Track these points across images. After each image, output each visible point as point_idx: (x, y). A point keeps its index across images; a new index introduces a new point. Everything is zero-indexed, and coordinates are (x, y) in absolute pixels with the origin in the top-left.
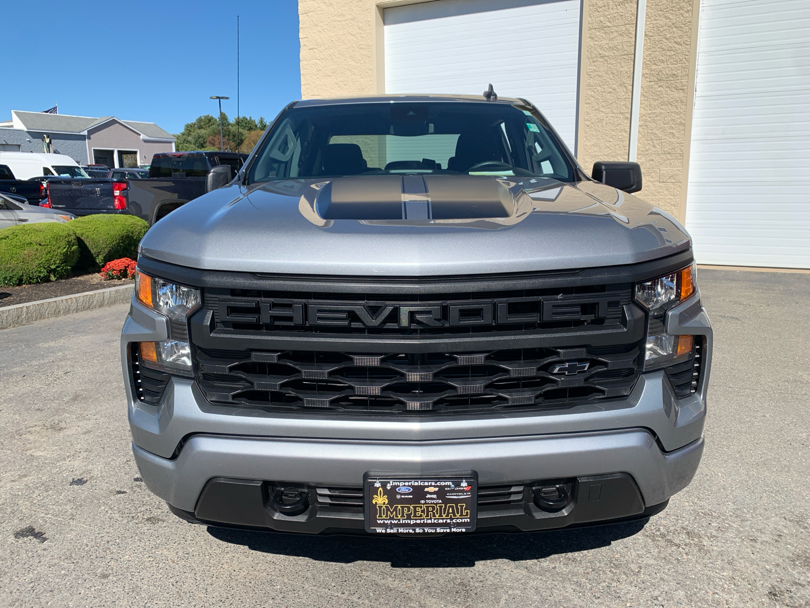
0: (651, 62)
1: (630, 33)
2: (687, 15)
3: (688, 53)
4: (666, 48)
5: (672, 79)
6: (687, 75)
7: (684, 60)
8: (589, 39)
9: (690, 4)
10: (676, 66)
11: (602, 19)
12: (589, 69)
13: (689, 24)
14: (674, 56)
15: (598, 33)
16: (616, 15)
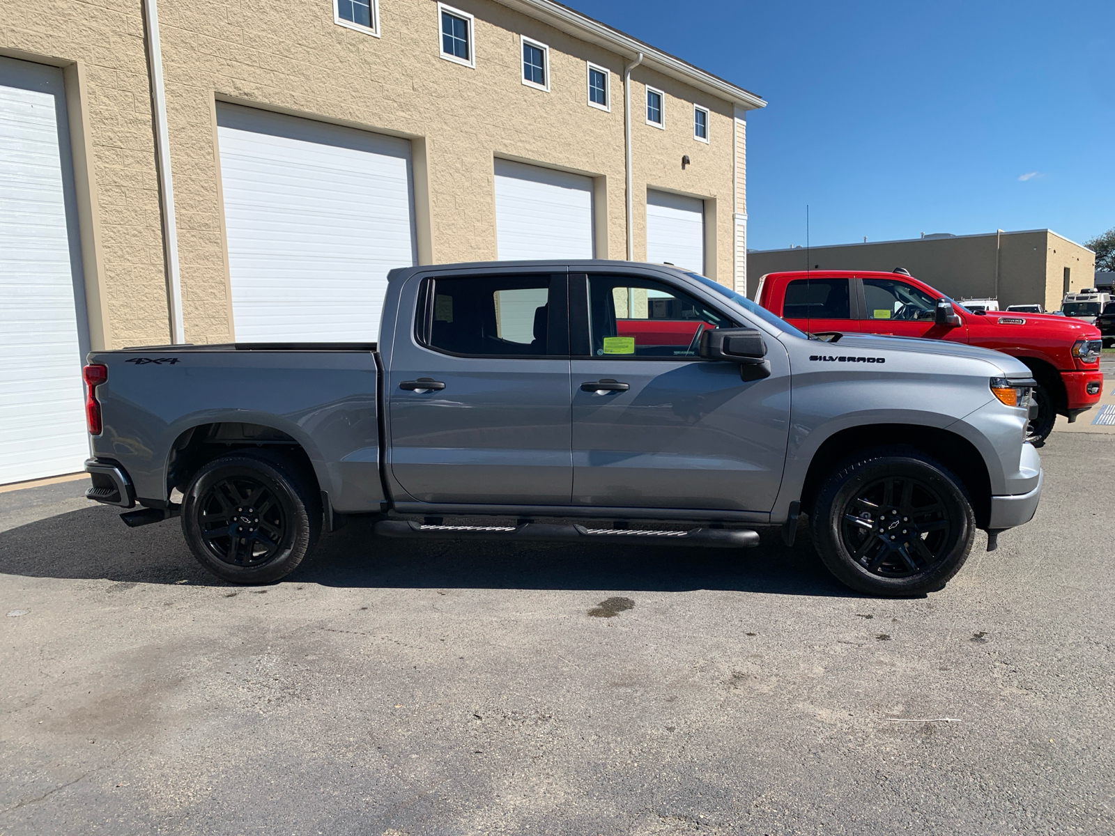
0: (179, 204)
1: (149, 163)
2: (208, 157)
3: (216, 202)
4: (192, 191)
5: (204, 229)
6: (219, 227)
7: (214, 209)
8: (96, 158)
9: (210, 146)
10: (207, 214)
11: (110, 134)
12: (103, 199)
13: (212, 168)
14: (202, 202)
15: (107, 153)
16: (128, 135)
